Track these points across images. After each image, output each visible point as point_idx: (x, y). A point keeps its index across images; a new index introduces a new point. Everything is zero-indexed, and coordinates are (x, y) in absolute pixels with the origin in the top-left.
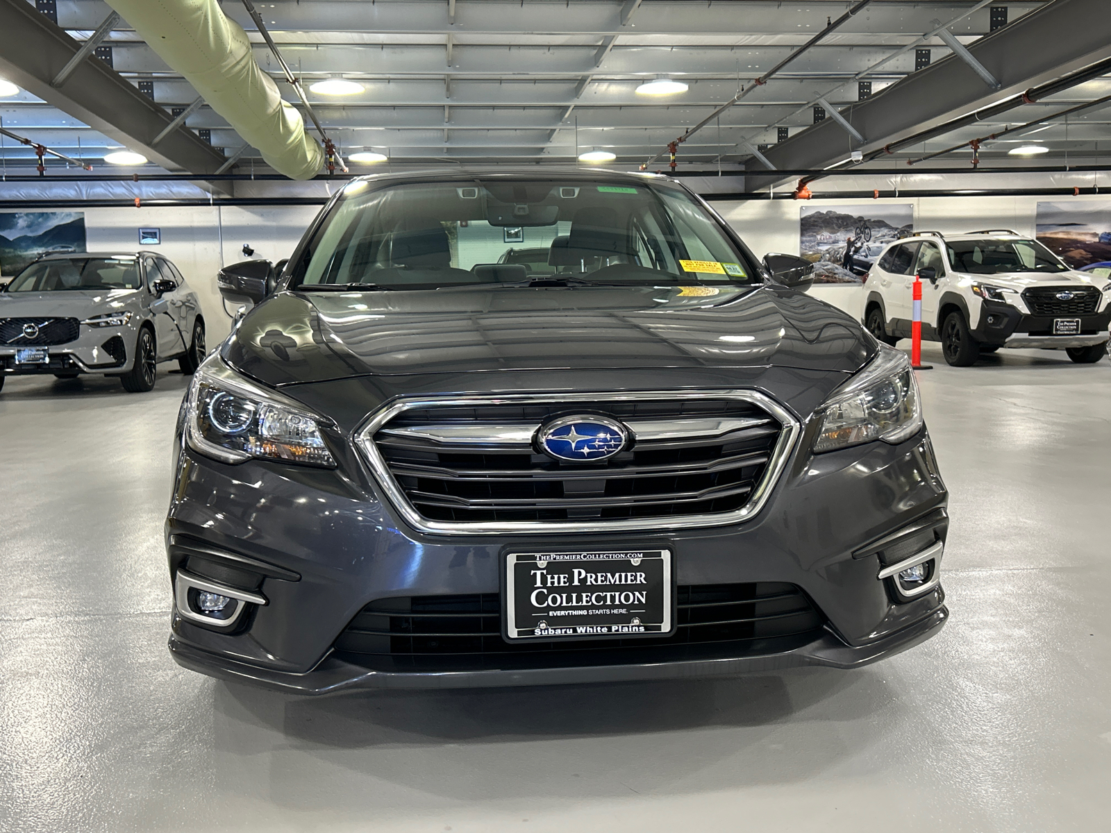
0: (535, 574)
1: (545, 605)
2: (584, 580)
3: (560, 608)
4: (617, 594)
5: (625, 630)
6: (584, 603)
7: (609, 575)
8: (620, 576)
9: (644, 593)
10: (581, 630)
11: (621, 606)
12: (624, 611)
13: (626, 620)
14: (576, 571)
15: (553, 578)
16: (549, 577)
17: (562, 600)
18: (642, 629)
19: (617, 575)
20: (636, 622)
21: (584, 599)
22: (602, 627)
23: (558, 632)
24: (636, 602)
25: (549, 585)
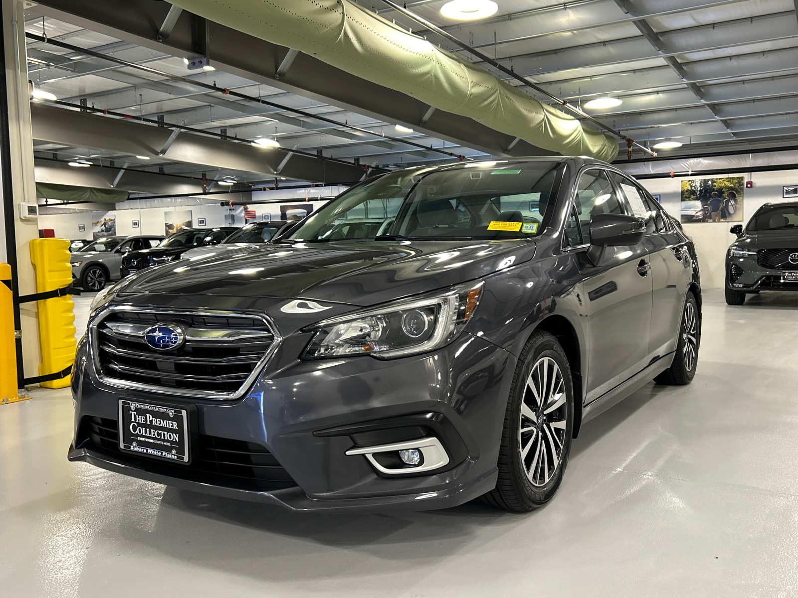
0: (131, 413)
1: (136, 433)
2: (151, 422)
3: (142, 436)
4: (166, 433)
5: (169, 456)
6: (152, 436)
7: (162, 420)
8: (166, 422)
9: (177, 435)
10: (150, 451)
11: (168, 441)
12: (169, 444)
13: (168, 450)
14: (148, 415)
15: (139, 417)
16: (137, 416)
17: (143, 430)
18: (176, 457)
19: (165, 421)
20: (174, 452)
21: (152, 433)
22: (159, 452)
23: (140, 450)
24: (174, 440)
25: (137, 421)
